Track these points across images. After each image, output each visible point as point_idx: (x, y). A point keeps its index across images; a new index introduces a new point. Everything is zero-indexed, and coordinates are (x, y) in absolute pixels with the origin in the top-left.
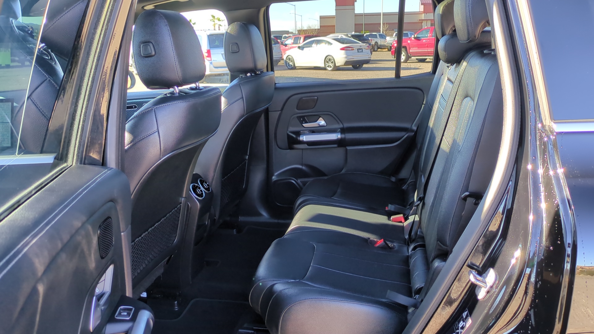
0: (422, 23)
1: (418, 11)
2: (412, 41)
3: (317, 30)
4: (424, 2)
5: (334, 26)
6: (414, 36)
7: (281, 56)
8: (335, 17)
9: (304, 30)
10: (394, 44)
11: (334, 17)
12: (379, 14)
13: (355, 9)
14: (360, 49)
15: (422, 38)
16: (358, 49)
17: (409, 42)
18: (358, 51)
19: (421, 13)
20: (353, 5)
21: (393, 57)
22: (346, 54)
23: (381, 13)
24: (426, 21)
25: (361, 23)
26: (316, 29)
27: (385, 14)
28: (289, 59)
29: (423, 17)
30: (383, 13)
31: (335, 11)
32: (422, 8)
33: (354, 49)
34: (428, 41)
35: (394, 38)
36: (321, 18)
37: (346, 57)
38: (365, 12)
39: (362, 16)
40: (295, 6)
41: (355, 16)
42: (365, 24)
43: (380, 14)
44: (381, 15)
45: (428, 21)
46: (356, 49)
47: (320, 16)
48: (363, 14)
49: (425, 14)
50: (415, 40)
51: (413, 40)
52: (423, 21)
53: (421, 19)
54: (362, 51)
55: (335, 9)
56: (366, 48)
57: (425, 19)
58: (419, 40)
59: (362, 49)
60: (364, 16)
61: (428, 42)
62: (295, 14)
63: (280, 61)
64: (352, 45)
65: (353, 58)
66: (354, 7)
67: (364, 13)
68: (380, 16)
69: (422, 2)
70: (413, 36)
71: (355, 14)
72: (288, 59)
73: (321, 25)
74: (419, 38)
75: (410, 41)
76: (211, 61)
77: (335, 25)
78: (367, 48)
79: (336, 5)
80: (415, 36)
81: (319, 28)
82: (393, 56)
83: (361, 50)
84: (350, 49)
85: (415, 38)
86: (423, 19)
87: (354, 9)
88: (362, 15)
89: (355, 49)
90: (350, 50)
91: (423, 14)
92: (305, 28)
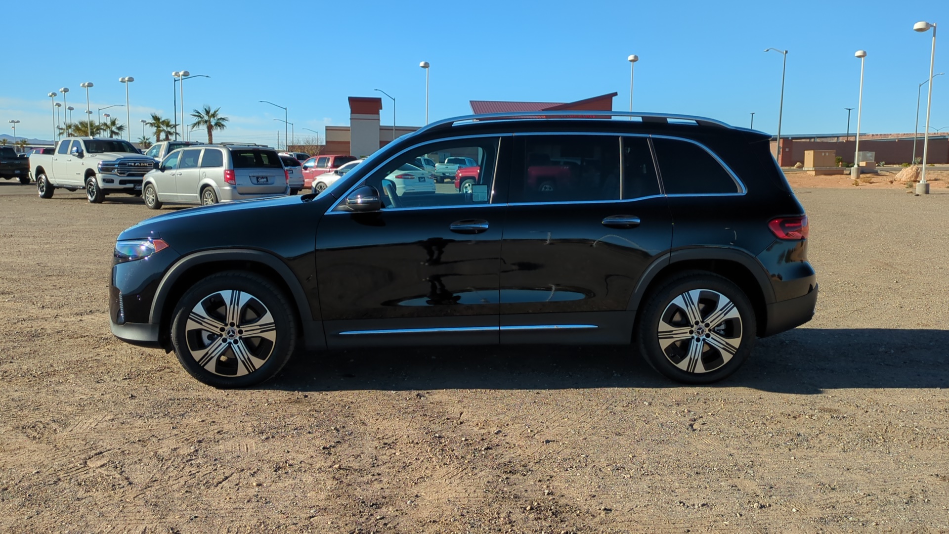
3: (319, 148)
5: (349, 143)
7: (302, 183)
8: (350, 129)
9: (299, 146)
11: (348, 129)
13: (381, 119)
14: (422, 178)
16: (419, 178)
18: (419, 180)
20: (378, 113)
21: (457, 191)
22: (405, 183)
26: (317, 146)
28: (321, 187)
31: (350, 120)
33: (414, 178)
35: (446, 165)
36: (328, 129)
37: (404, 188)
38: (396, 125)
39: (392, 131)
40: (286, 109)
41: (380, 129)
47: (326, 127)
48: (393, 127)
54: (425, 180)
55: (350, 117)
56: (429, 177)
59: (424, 178)
60: (396, 130)
62: (286, 122)
63: (301, 190)
64: (412, 172)
65: (413, 188)
66: (379, 116)
71: (380, 126)
72: (318, 188)
73: (328, 140)
76: (235, 186)
77: (350, 141)
79: (352, 112)
81: (324, 143)
82: (458, 189)
84: (410, 177)
87: (379, 120)
90: (408, 178)
92: (302, 144)
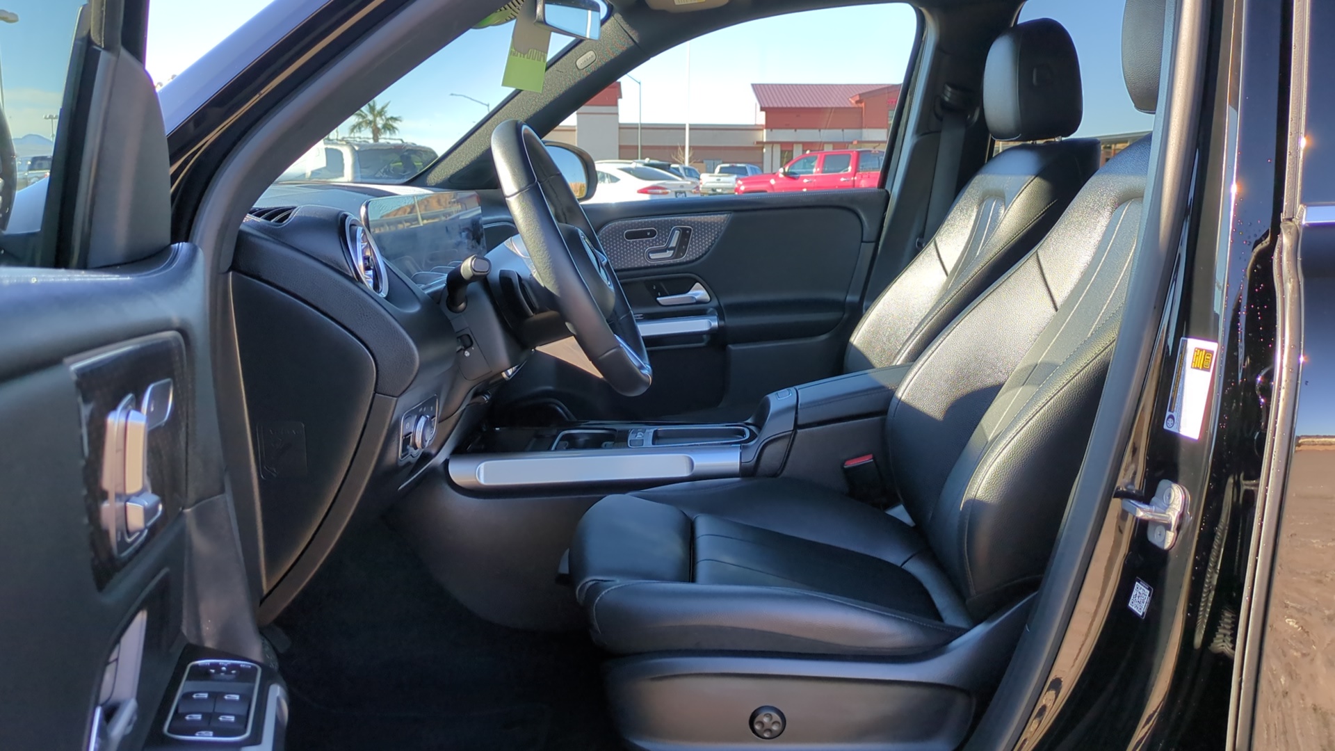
0: (763, 148)
1: (753, 123)
2: (780, 181)
4: (767, 106)
6: (784, 169)
8: (576, 128)
10: (740, 186)
11: (573, 129)
12: (681, 128)
13: (620, 113)
14: (681, 192)
15: (801, 175)
16: (676, 193)
17: (773, 182)
19: (761, 128)
20: (616, 104)
23: (685, 125)
24: (771, 145)
25: (634, 144)
27: (693, 128)
29: (764, 136)
30: (690, 125)
31: (575, 116)
32: (761, 118)
33: (667, 193)
34: (815, 180)
38: (643, 122)
39: (636, 130)
41: (620, 128)
42: (643, 147)
43: (683, 127)
44: (685, 129)
45: (775, 145)
46: (672, 191)
48: (637, 124)
49: (769, 130)
50: (785, 178)
51: (781, 178)
52: (765, 146)
53: (761, 140)
56: (693, 191)
57: (769, 140)
58: (794, 178)
59: (685, 192)
60: (642, 128)
61: (814, 183)
64: (664, 184)
66: (617, 109)
67: (641, 124)
68: (682, 131)
69: (763, 106)
70: (781, 170)
71: (620, 124)
74: (794, 173)
75: (775, 180)
78: (695, 190)
80: (786, 170)
83: (684, 194)
84: (660, 191)
85: (785, 173)
86: (765, 140)
87: (617, 114)
88: (636, 126)
89: (669, 191)
90: (658, 194)
91: (765, 131)
